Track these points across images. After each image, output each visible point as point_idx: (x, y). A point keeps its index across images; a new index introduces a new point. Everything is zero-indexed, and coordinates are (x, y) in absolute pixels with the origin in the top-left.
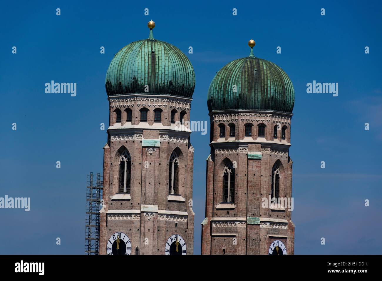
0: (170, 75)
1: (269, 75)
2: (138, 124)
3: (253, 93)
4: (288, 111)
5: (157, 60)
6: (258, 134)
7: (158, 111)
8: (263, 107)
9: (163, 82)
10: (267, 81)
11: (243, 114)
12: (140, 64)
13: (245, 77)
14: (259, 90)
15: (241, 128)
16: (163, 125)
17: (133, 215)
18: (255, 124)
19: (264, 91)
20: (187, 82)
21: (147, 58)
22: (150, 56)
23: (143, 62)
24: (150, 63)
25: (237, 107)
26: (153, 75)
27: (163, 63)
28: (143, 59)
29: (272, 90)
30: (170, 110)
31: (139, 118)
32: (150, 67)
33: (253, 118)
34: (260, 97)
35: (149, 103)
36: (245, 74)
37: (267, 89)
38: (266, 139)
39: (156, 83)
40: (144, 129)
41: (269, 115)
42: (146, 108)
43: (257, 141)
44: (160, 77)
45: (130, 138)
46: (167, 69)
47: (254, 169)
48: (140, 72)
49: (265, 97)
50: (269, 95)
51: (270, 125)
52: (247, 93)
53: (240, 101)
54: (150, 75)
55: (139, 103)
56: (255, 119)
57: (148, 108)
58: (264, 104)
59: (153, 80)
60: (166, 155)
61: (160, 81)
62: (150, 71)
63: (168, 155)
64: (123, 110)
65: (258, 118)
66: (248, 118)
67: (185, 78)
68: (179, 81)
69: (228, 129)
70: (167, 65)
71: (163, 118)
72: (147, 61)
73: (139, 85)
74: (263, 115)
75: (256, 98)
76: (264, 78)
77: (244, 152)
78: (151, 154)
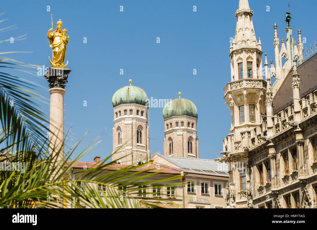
0: (135, 96)
1: (184, 102)
2: (123, 116)
3: (178, 109)
4: (194, 117)
5: (130, 91)
6: (181, 126)
7: (131, 110)
8: (182, 115)
9: (132, 99)
10: (184, 105)
11: (174, 118)
12: (123, 93)
13: (175, 104)
14: (180, 108)
15: (174, 124)
16: (133, 115)
17: (122, 152)
18: (180, 122)
19: (182, 108)
20: (144, 100)
21: (126, 90)
22: (127, 90)
23: (124, 92)
24: (127, 92)
25: (172, 116)
26: (128, 97)
27: (132, 92)
28: (124, 91)
29: (185, 107)
30: (136, 110)
31: (124, 114)
32: (127, 93)
33: (178, 119)
34: (181, 110)
35: (127, 108)
36: (175, 103)
37: (183, 107)
38: (185, 127)
39: (129, 99)
40: (126, 118)
41: (185, 118)
42: (126, 110)
43: (181, 128)
44: (131, 97)
45: (121, 122)
46: (133, 93)
47: (180, 139)
48: (123, 95)
49: (183, 111)
50: (184, 110)
51: (186, 121)
52: (175, 109)
53: (173, 113)
54: (127, 96)
55: (123, 108)
56: (179, 120)
57: (127, 109)
58: (182, 113)
59: (128, 98)
60: (135, 127)
61: (131, 98)
62: (127, 95)
63: (136, 127)
64: (118, 112)
65: (180, 119)
66: (176, 119)
67: (142, 98)
68: (139, 98)
69: (169, 125)
70: (134, 92)
71: (133, 113)
72: (126, 91)
73: (123, 101)
74: (182, 118)
75: (179, 112)
76: (182, 103)
77: (176, 133)
78: (128, 127)
